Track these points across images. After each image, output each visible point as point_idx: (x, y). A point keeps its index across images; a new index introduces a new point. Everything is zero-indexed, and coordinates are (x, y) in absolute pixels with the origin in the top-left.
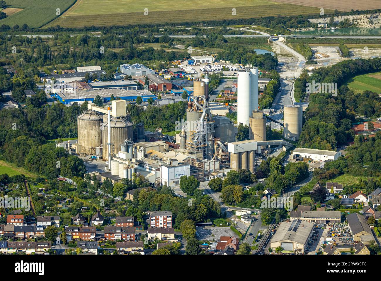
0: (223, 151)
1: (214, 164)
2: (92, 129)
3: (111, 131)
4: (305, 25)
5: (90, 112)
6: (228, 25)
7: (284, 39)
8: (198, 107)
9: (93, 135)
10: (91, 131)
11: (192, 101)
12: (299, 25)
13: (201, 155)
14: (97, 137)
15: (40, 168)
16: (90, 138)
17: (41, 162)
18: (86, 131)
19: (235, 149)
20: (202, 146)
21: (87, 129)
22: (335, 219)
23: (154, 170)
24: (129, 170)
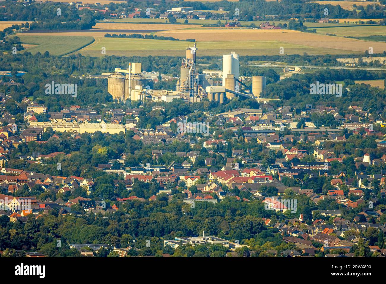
0: (203, 93)
1: (197, 99)
2: (118, 84)
3: (131, 82)
4: (332, 64)
5: (116, 74)
6: (251, 61)
7: (299, 69)
8: (188, 65)
9: (118, 89)
10: (117, 86)
11: (184, 61)
12: (325, 64)
13: (189, 94)
14: (121, 90)
15: (85, 100)
16: (117, 91)
17: (85, 96)
18: (114, 85)
19: (211, 90)
20: (190, 89)
21: (115, 84)
22: (259, 114)
23: (157, 98)
24: (142, 95)
